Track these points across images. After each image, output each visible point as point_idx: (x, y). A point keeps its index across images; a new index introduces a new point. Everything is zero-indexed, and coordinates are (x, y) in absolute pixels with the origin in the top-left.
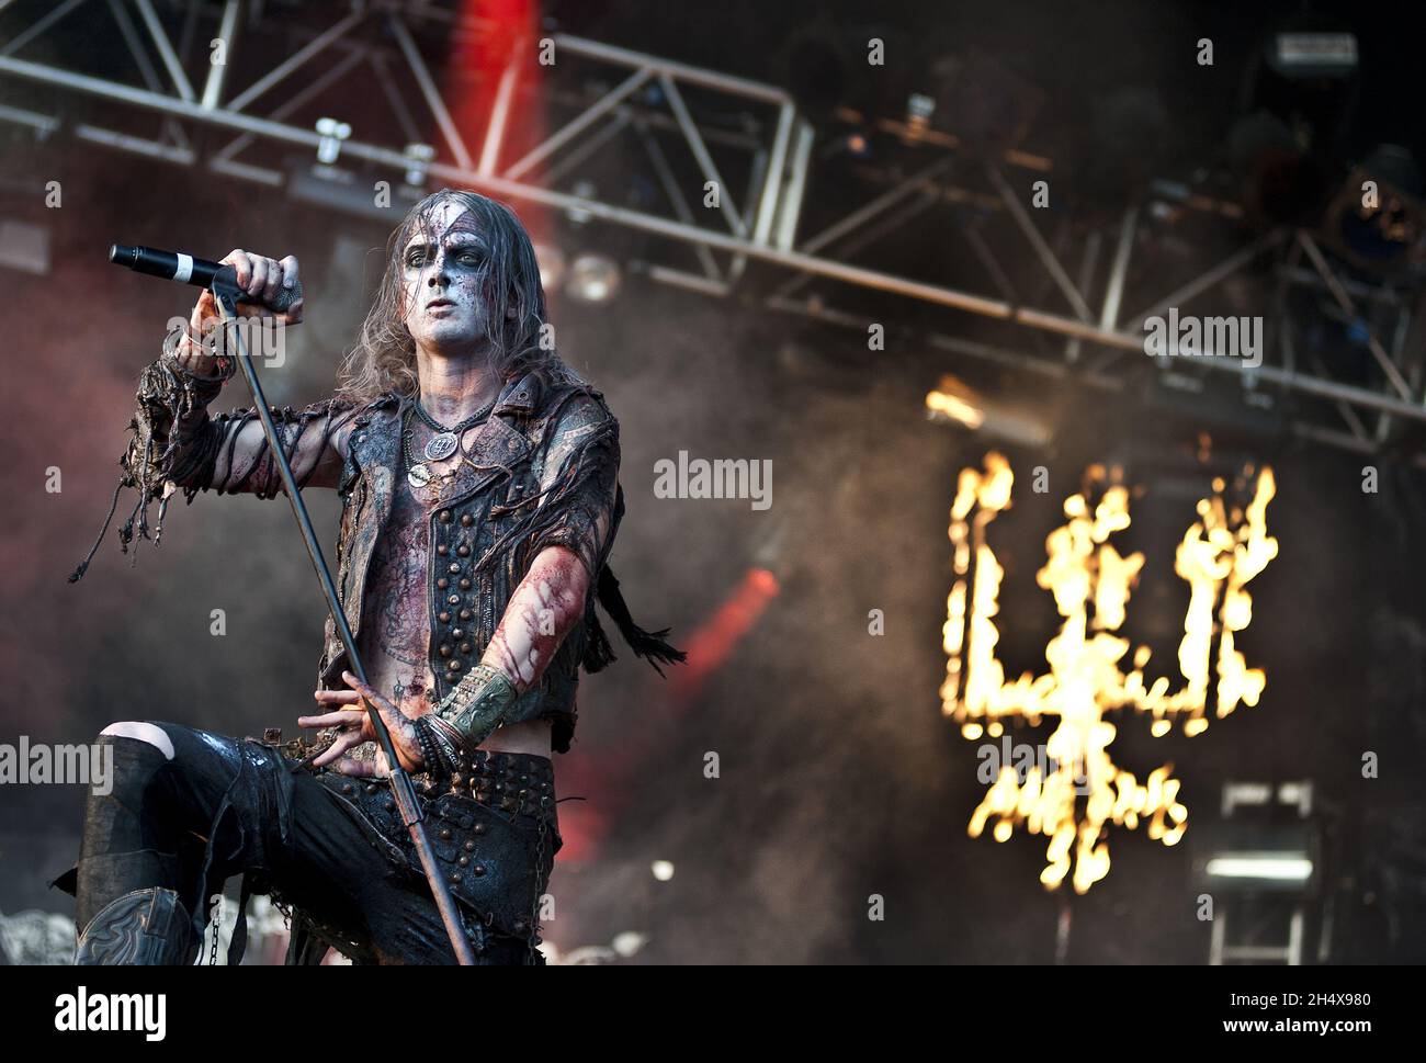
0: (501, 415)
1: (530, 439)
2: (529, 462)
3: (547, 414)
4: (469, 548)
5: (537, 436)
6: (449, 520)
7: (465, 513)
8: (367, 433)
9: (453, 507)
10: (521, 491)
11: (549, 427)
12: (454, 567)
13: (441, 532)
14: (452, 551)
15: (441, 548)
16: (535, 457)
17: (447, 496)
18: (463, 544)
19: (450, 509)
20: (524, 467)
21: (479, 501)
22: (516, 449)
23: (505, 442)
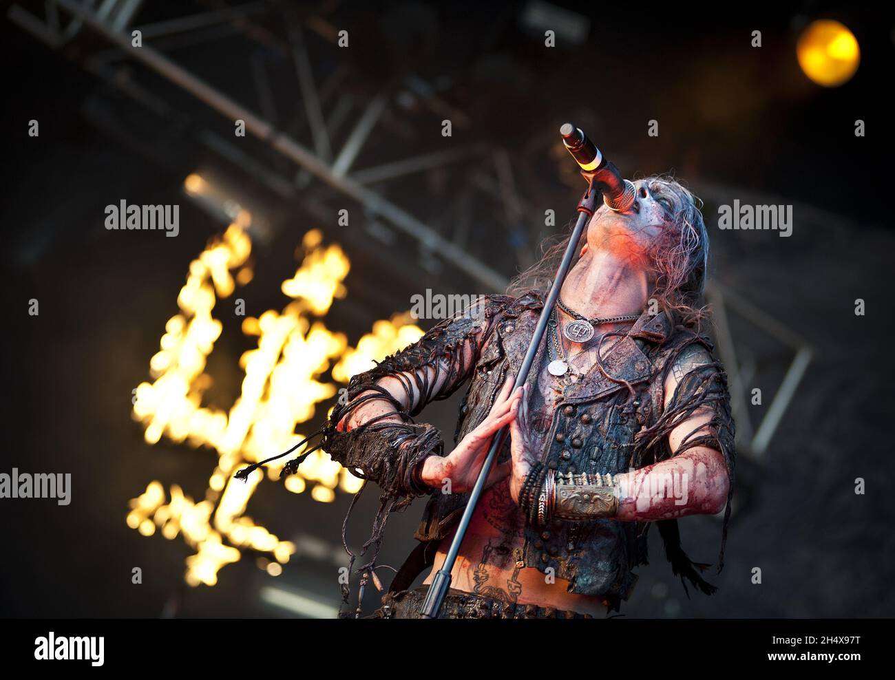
0: (635, 338)
1: (654, 365)
2: (648, 384)
3: (672, 347)
4: (582, 442)
5: (660, 363)
6: (571, 415)
7: (585, 412)
8: (514, 326)
9: (577, 405)
10: (637, 407)
11: (670, 358)
12: (566, 454)
13: (563, 422)
14: (567, 441)
15: (560, 436)
16: (654, 380)
17: (574, 395)
18: (578, 437)
19: (575, 406)
20: (643, 387)
21: (599, 405)
22: (641, 370)
23: (633, 363)
